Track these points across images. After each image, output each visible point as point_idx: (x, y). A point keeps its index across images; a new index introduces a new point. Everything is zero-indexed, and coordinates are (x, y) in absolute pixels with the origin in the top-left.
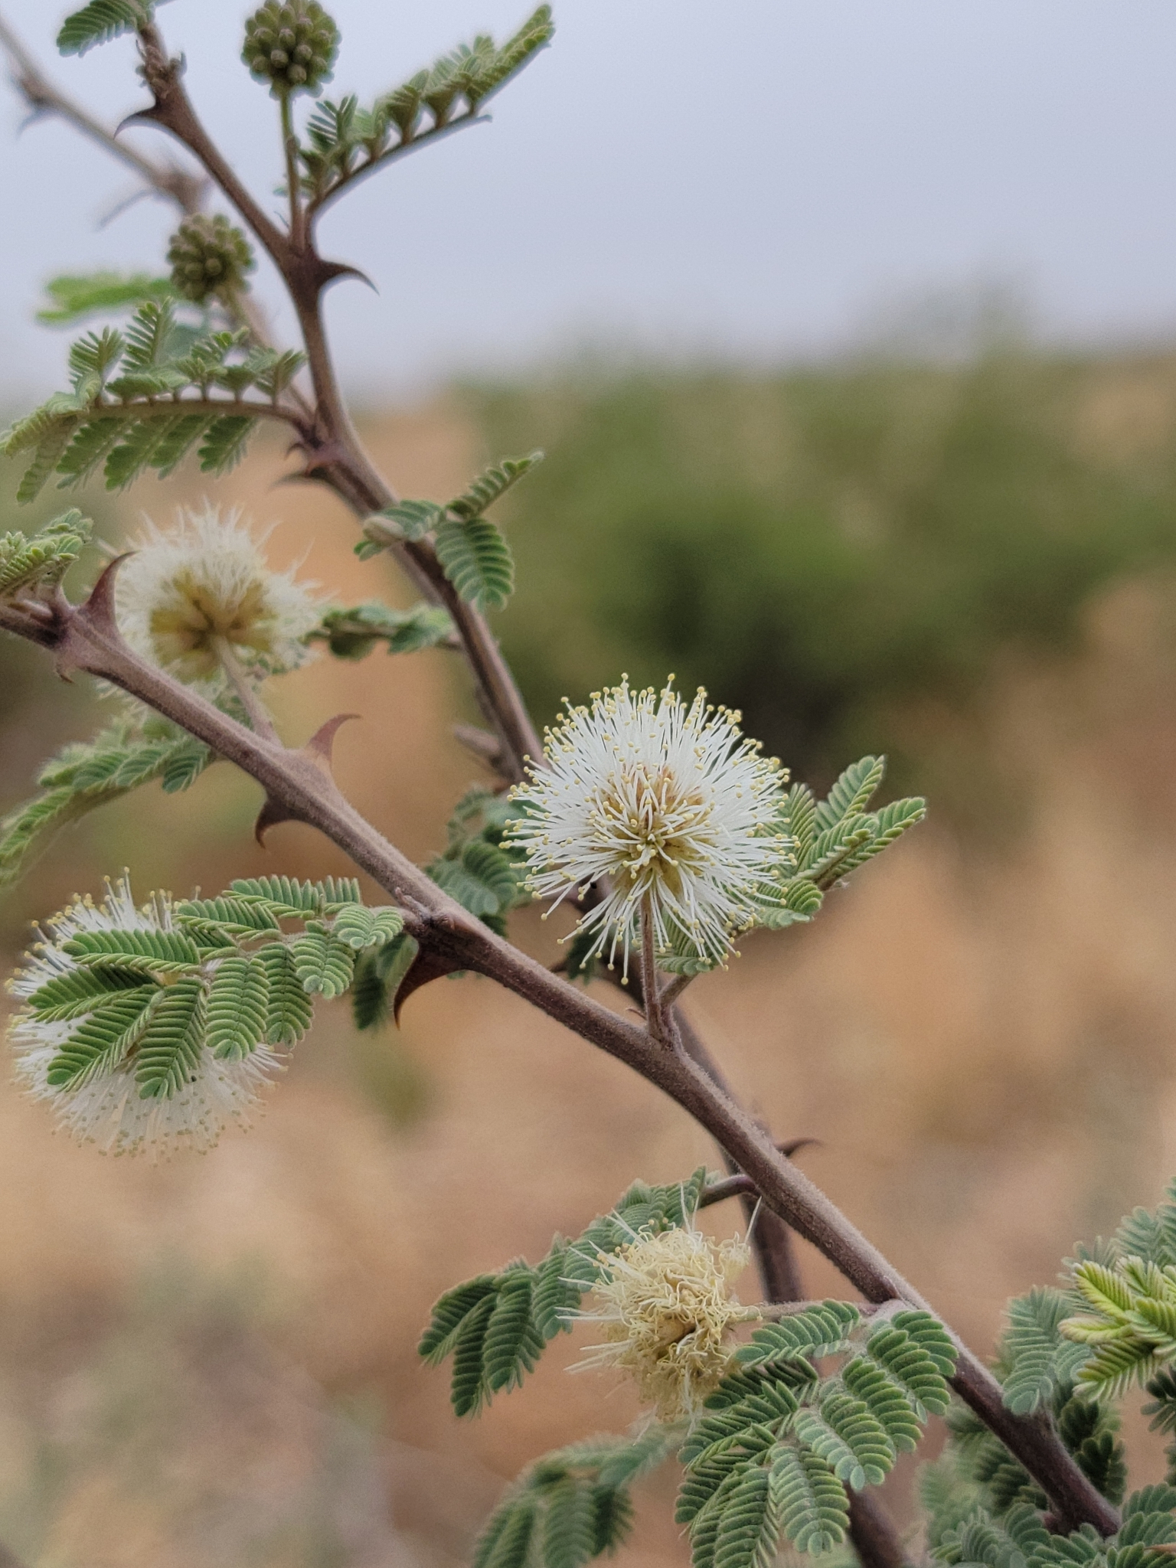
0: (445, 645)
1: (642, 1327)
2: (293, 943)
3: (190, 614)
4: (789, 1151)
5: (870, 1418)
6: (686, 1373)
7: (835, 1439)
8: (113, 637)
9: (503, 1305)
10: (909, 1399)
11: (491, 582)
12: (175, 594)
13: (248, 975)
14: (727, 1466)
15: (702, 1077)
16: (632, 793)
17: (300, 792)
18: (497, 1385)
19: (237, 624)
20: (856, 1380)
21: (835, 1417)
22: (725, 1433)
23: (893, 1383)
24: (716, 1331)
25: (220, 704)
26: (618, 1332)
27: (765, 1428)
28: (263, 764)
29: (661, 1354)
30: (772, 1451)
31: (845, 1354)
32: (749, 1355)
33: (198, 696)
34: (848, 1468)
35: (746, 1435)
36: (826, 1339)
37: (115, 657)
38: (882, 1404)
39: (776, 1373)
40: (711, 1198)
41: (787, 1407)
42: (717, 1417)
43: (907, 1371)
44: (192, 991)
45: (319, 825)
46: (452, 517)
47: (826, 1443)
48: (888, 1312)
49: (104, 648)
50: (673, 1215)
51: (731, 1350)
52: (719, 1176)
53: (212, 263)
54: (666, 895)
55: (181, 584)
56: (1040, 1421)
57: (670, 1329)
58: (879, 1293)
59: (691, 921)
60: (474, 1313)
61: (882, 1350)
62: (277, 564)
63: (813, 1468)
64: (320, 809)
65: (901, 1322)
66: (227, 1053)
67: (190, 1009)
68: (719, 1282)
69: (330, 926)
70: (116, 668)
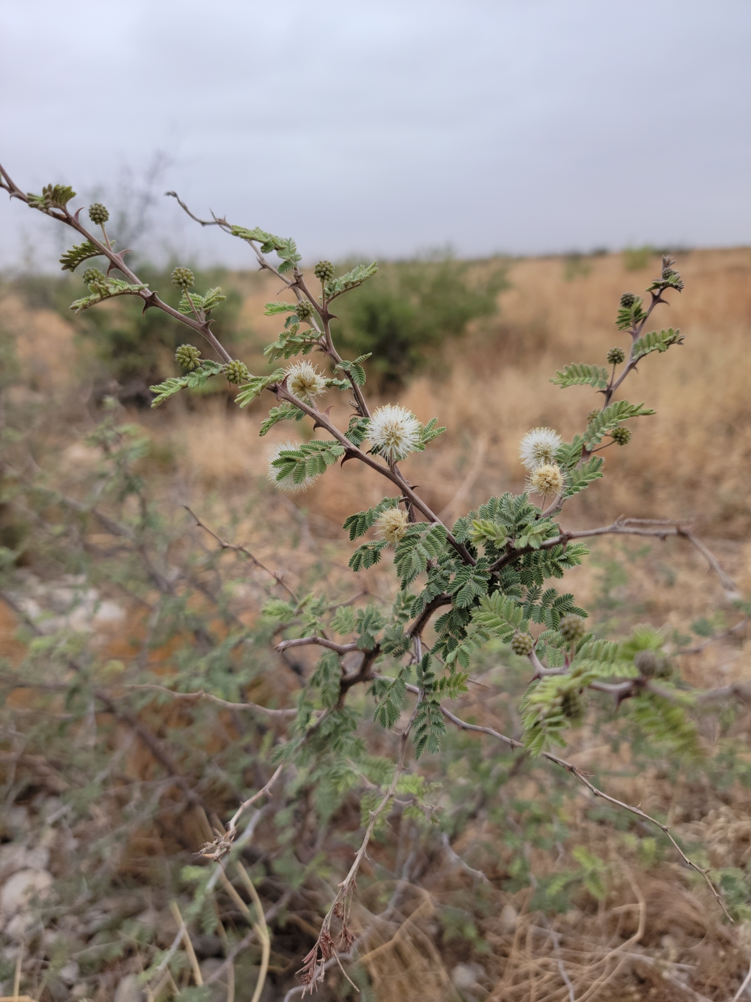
0: (351, 388)
1: (388, 527)
2: (324, 454)
3: (300, 384)
4: (412, 488)
5: (431, 546)
6: (396, 536)
7: (425, 550)
8: (287, 391)
9: (360, 520)
10: (438, 542)
11: (361, 379)
12: (297, 380)
13: (315, 460)
14: (404, 554)
15: (400, 479)
16: (390, 427)
17: (323, 422)
18: (359, 535)
19: (310, 386)
20: (429, 538)
21: (424, 545)
22: (403, 548)
23: (435, 539)
24: (402, 528)
25: (305, 402)
26: (384, 528)
27: (411, 547)
28: (316, 416)
29: (391, 532)
30: (413, 551)
31: (426, 533)
32: (408, 533)
33: (300, 401)
34: (427, 555)
35: (407, 548)
36: (423, 530)
37: (287, 395)
38: (433, 543)
39: (413, 536)
40: (401, 501)
41: (415, 543)
42: (401, 544)
43: (438, 536)
44: (304, 463)
45: (327, 429)
46: (353, 365)
47: (423, 550)
48: (434, 524)
49: (285, 393)
50: (394, 505)
51: (405, 532)
52: (402, 497)
53: (306, 312)
54: (396, 447)
55: (299, 378)
56: (462, 544)
57: (394, 528)
58: (433, 521)
59: (401, 453)
60: (354, 521)
61: (433, 532)
62: (317, 373)
63: (420, 555)
64: (327, 426)
65: (437, 527)
66: (311, 475)
67: (304, 467)
68: (403, 519)
69: (330, 450)
70: (288, 397)
